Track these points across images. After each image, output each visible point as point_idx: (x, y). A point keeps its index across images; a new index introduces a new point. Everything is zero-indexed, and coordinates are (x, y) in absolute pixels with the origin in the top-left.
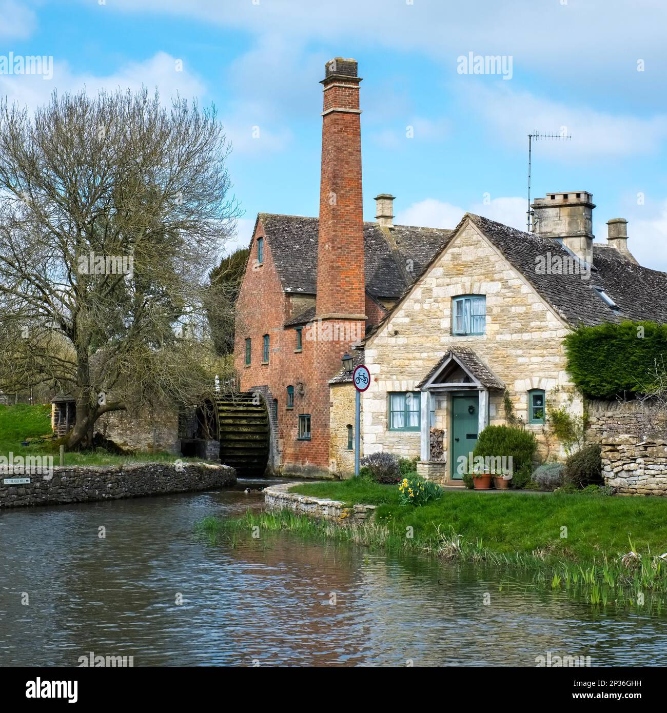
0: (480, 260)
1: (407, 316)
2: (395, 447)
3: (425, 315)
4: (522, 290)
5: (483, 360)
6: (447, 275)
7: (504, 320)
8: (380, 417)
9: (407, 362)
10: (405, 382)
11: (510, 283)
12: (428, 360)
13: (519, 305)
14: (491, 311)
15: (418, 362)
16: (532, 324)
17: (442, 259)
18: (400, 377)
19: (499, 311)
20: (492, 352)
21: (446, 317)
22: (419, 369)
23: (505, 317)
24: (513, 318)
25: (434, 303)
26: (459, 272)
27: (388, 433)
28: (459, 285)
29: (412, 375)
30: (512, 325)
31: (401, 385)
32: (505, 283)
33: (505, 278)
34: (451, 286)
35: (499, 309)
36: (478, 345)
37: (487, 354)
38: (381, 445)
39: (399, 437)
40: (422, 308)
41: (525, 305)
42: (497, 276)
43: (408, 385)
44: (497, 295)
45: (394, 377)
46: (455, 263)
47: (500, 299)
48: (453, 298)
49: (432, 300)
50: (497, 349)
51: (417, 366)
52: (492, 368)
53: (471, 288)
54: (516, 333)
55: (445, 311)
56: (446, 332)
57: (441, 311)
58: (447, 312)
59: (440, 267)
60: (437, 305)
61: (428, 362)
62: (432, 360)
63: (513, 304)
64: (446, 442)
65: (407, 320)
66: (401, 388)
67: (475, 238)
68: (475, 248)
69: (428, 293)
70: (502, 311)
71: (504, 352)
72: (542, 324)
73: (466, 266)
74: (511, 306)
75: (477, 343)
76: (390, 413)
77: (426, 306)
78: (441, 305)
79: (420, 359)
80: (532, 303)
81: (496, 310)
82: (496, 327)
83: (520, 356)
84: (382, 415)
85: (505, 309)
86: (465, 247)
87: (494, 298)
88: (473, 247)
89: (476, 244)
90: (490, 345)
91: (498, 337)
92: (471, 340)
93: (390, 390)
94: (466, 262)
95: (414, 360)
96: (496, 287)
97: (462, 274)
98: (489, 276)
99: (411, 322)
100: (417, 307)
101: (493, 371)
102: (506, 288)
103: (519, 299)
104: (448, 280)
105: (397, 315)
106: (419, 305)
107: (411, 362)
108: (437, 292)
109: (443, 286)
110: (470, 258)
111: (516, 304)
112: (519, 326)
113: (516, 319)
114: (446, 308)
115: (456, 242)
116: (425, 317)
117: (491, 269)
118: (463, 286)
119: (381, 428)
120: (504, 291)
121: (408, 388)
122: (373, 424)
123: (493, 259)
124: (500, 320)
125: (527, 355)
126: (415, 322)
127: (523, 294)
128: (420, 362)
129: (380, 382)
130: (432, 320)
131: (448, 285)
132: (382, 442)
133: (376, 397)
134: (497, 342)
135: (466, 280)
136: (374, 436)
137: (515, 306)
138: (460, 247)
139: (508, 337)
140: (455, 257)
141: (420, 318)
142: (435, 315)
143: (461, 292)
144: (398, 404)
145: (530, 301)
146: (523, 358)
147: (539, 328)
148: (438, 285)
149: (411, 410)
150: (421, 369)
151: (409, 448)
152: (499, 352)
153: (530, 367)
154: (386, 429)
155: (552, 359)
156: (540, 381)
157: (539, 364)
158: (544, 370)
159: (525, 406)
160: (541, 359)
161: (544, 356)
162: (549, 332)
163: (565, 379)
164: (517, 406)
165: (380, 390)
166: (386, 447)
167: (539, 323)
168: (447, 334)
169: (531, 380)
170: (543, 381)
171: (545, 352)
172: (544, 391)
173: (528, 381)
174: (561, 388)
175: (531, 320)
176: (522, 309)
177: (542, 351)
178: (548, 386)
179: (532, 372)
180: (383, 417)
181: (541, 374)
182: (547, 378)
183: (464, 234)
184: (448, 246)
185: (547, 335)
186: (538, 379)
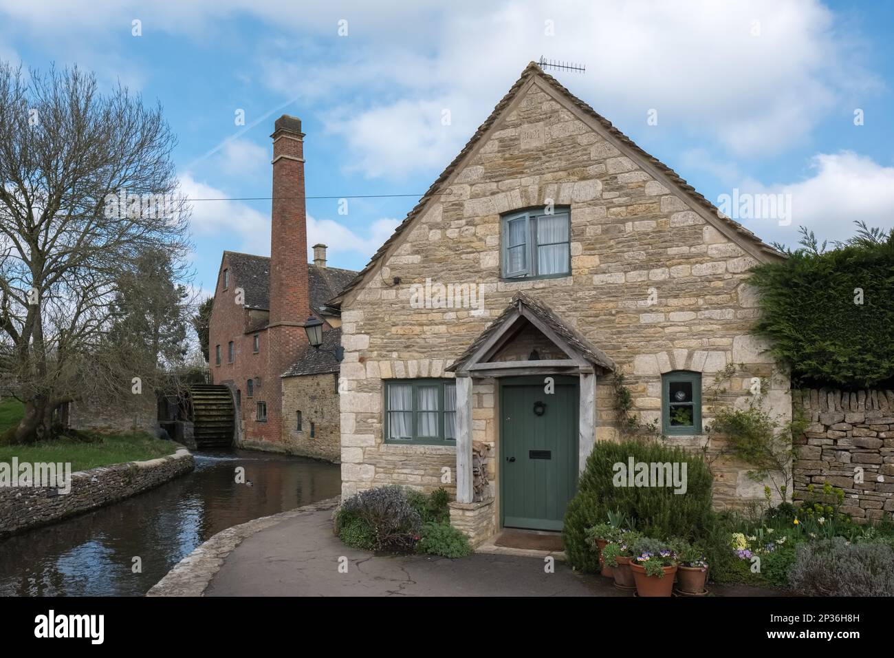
0: (556, 144)
1: (417, 252)
2: (397, 471)
3: (450, 249)
4: (647, 191)
5: (566, 320)
6: (490, 177)
7: (610, 247)
8: (370, 421)
9: (417, 329)
10: (415, 362)
11: (621, 179)
12: (456, 325)
13: (642, 219)
14: (583, 232)
15: (436, 329)
16: (672, 251)
17: (482, 150)
18: (405, 355)
19: (599, 231)
20: (586, 306)
21: (491, 249)
22: (440, 340)
23: (612, 242)
24: (629, 243)
25: (467, 227)
26: (515, 170)
27: (383, 448)
28: (517, 192)
29: (429, 351)
30: (626, 255)
31: (406, 367)
32: (610, 181)
33: (611, 171)
34: (501, 196)
35: (599, 229)
36: (556, 295)
37: (575, 310)
38: (372, 467)
39: (404, 454)
40: (444, 236)
41: (655, 217)
42: (593, 170)
43: (419, 368)
44: (594, 203)
45: (395, 355)
46: (507, 156)
47: (600, 211)
48: (503, 215)
49: (463, 222)
50: (596, 299)
51: (438, 335)
52: (585, 334)
53: (540, 195)
54: (635, 269)
55: (488, 239)
56: (491, 274)
57: (480, 240)
58: (492, 241)
59: (477, 164)
60: (472, 229)
61: (456, 328)
62: (464, 324)
63: (629, 216)
64: (493, 464)
65: (417, 259)
66: (407, 372)
67: (546, 106)
68: (546, 125)
69: (456, 210)
70: (605, 231)
71: (611, 305)
72: (693, 249)
73: (528, 158)
74: (623, 222)
75: (553, 292)
76: (388, 413)
77: (452, 233)
78: (480, 230)
79: (441, 324)
80: (671, 213)
81: (590, 232)
82: (594, 261)
83: (645, 312)
84: (373, 417)
85: (611, 228)
86: (526, 126)
87: (588, 210)
88: (542, 123)
89: (550, 117)
90: (580, 294)
91: (598, 279)
92: (541, 285)
93: (387, 374)
94: (527, 150)
95: (431, 324)
96: (594, 188)
97: (522, 173)
98: (579, 171)
99: (423, 262)
100: (435, 235)
101: (588, 339)
102: (612, 190)
103: (642, 208)
104: (494, 186)
105: (399, 251)
106: (439, 231)
107: (426, 328)
108: (470, 207)
109: (485, 196)
110: (535, 144)
111: (635, 217)
112: (642, 256)
113: (636, 243)
114: (491, 234)
115: (508, 119)
116: (449, 252)
117: (581, 158)
118: (524, 194)
119: (371, 439)
120: (607, 195)
121: (419, 371)
122: (357, 432)
123: (583, 140)
124: (600, 248)
125: (662, 309)
126: (432, 261)
127: (651, 198)
128: (443, 329)
129: (369, 364)
130: (464, 256)
131: (493, 194)
132: (373, 461)
133: (361, 387)
134: (595, 289)
135: (530, 183)
136: (360, 451)
137: (633, 220)
138: (515, 126)
139: (618, 278)
140: (506, 145)
141: (440, 254)
142: (468, 247)
143: (519, 204)
144: (401, 400)
145: (665, 210)
146: (653, 315)
147: (687, 258)
148: (474, 196)
149: (424, 408)
150: (444, 340)
151: (422, 472)
152: (599, 306)
153: (667, 330)
154: (379, 441)
155: (716, 314)
156: (690, 356)
157: (689, 324)
158: (700, 335)
159: (658, 402)
160: (691, 315)
161: (697, 310)
162: (710, 264)
163: (746, 351)
164: (640, 402)
165: (369, 376)
166: (382, 470)
167: (685, 249)
168: (493, 278)
169: (670, 354)
170: (697, 355)
171: (701, 301)
172: (699, 375)
173: (664, 356)
174: (738, 368)
175: (670, 243)
176: (650, 225)
177: (693, 300)
178: (710, 364)
179: (672, 340)
180: (375, 421)
181: (694, 343)
182: (707, 350)
183: (524, 104)
184: (493, 126)
185: (704, 269)
186: (685, 352)
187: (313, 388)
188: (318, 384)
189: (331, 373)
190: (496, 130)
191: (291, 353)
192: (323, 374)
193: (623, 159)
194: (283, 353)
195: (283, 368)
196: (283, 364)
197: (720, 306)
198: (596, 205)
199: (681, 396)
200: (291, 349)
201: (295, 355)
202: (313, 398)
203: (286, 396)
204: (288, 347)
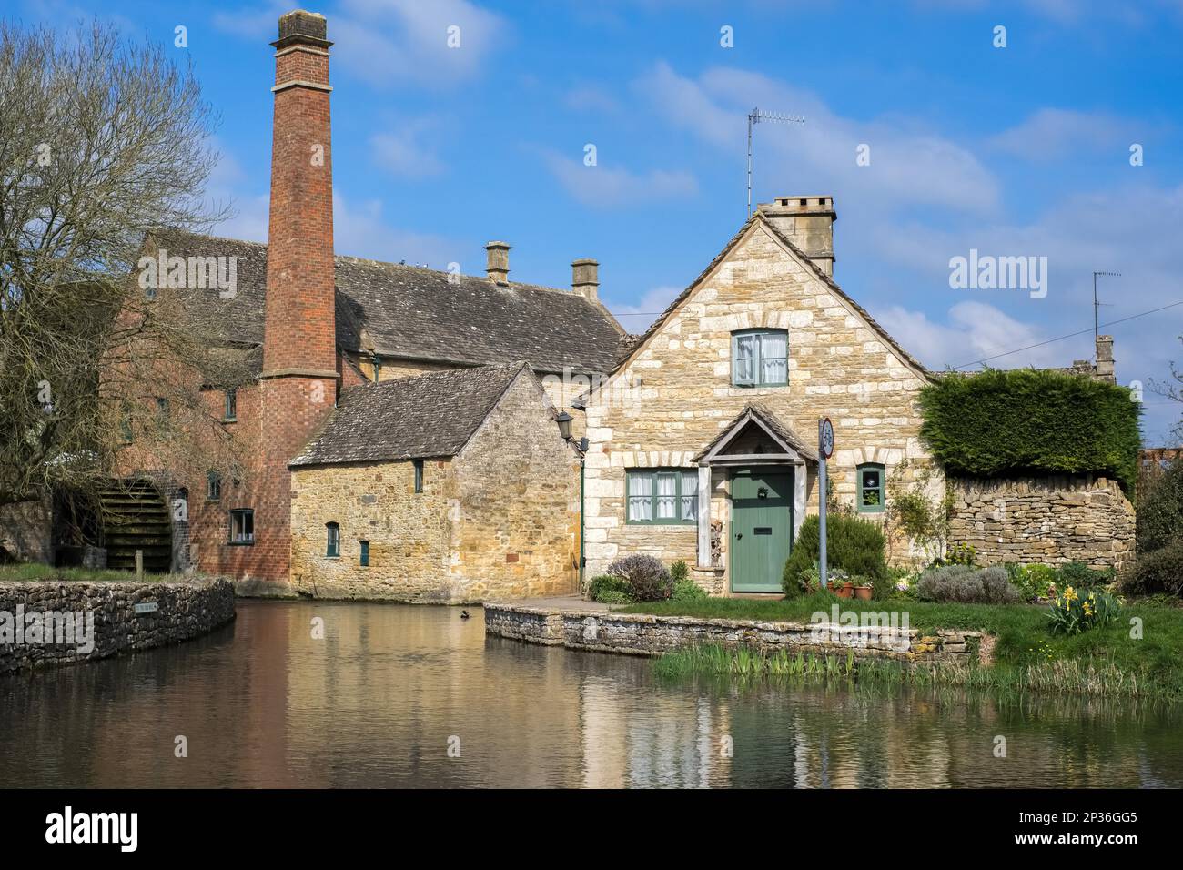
0: (777, 279)
1: (658, 358)
2: (638, 548)
3: (688, 357)
4: (846, 323)
5: (784, 422)
6: (723, 299)
7: (819, 365)
8: (613, 505)
9: (658, 425)
10: (656, 453)
11: (828, 312)
12: (693, 422)
13: (843, 345)
14: (798, 352)
15: (675, 425)
16: (864, 371)
17: (715, 277)
18: (647, 447)
19: (810, 352)
20: (799, 411)
21: (724, 360)
22: (678, 435)
23: (820, 362)
24: (833, 363)
25: (702, 340)
26: (743, 296)
27: (626, 528)
28: (745, 315)
29: (668, 444)
30: (830, 372)
31: (648, 457)
32: (819, 313)
33: (820, 306)
34: (732, 316)
35: (810, 350)
36: (776, 401)
37: (792, 413)
38: (616, 546)
39: (646, 533)
40: (682, 346)
41: (852, 344)
42: (805, 303)
43: (660, 458)
44: (806, 329)
45: (637, 447)
46: (737, 283)
47: (811, 337)
48: (733, 333)
49: (699, 335)
50: (808, 406)
51: (677, 431)
52: (799, 433)
53: (764, 319)
54: (837, 383)
55: (721, 352)
56: (723, 381)
57: (714, 352)
58: (724, 353)
59: (712, 287)
60: (707, 342)
61: (693, 425)
62: (700, 421)
63: (833, 342)
64: (724, 538)
65: (658, 364)
66: (649, 462)
67: (769, 247)
68: (769, 262)
69: (692, 325)
70: (815, 352)
71: (819, 411)
72: (879, 371)
73: (754, 288)
74: (829, 346)
75: (777, 398)
76: (628, 500)
77: (689, 344)
78: (714, 344)
79: (680, 421)
80: (863, 342)
81: (804, 352)
82: (806, 375)
83: (845, 417)
84: (616, 502)
85: (819, 350)
86: (752, 261)
87: (802, 335)
88: (765, 260)
89: (771, 256)
90: (795, 401)
91: (809, 390)
92: (765, 393)
93: (630, 464)
94: (754, 281)
95: (671, 421)
96: (805, 318)
97: (749, 299)
98: (794, 302)
99: (664, 367)
100: (674, 345)
101: (801, 437)
102: (821, 320)
103: (842, 337)
104: (726, 307)
105: (641, 356)
106: (678, 342)
107: (666, 424)
108: (706, 323)
109: (717, 315)
110: (760, 276)
111: (837, 343)
112: (843, 374)
113: (839, 364)
114: (725, 348)
115: (738, 253)
116: (686, 360)
117: (796, 293)
118: (751, 317)
119: (614, 521)
120: (817, 324)
121: (660, 461)
122: (601, 515)
123: (799, 278)
124: (811, 366)
125: (857, 415)
126: (672, 367)
127: (849, 329)
128: (681, 425)
129: (613, 454)
130: (700, 364)
131: (724, 314)
132: (617, 540)
133: (605, 475)
134: (807, 397)
135: (756, 308)
136: (604, 532)
137: (836, 345)
138: (743, 260)
139: (825, 390)
140: (738, 274)
141: (678, 362)
142: (704, 357)
143: (747, 325)
144: (641, 486)
145: (860, 339)
146: (850, 420)
147: (875, 378)
148: (709, 315)
149: (662, 493)
150: (682, 435)
151: (663, 548)
152: (809, 411)
153: (861, 432)
154: (622, 522)
155: (895, 420)
156: (877, 452)
157: (876, 428)
158: (883, 436)
159: (853, 487)
160: (877, 421)
161: (882, 417)
162: (891, 383)
163: (915, 450)
164: (840, 487)
165: (613, 464)
166: (624, 548)
167: (874, 371)
168: (724, 385)
169: (863, 450)
170: (882, 452)
171: (885, 411)
172: (882, 466)
173: (858, 452)
174: (910, 462)
175: (862, 365)
176: (847, 350)
177: (879, 410)
178: (891, 458)
179: (864, 439)
180: (619, 504)
181: (879, 442)
182: (889, 447)
183: (751, 242)
184: (725, 258)
185: (887, 387)
186: (873, 449)
187: (368, 484)
188: (379, 477)
189: (408, 460)
190: (727, 261)
191: (306, 423)
192: (392, 461)
193: (828, 296)
194: (295, 424)
195: (294, 449)
196: (293, 442)
197: (898, 415)
198: (808, 331)
199: (871, 482)
200: (306, 417)
201: (312, 427)
202: (367, 500)
203: (299, 498)
204: (301, 413)
